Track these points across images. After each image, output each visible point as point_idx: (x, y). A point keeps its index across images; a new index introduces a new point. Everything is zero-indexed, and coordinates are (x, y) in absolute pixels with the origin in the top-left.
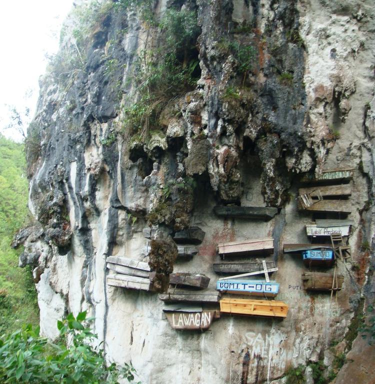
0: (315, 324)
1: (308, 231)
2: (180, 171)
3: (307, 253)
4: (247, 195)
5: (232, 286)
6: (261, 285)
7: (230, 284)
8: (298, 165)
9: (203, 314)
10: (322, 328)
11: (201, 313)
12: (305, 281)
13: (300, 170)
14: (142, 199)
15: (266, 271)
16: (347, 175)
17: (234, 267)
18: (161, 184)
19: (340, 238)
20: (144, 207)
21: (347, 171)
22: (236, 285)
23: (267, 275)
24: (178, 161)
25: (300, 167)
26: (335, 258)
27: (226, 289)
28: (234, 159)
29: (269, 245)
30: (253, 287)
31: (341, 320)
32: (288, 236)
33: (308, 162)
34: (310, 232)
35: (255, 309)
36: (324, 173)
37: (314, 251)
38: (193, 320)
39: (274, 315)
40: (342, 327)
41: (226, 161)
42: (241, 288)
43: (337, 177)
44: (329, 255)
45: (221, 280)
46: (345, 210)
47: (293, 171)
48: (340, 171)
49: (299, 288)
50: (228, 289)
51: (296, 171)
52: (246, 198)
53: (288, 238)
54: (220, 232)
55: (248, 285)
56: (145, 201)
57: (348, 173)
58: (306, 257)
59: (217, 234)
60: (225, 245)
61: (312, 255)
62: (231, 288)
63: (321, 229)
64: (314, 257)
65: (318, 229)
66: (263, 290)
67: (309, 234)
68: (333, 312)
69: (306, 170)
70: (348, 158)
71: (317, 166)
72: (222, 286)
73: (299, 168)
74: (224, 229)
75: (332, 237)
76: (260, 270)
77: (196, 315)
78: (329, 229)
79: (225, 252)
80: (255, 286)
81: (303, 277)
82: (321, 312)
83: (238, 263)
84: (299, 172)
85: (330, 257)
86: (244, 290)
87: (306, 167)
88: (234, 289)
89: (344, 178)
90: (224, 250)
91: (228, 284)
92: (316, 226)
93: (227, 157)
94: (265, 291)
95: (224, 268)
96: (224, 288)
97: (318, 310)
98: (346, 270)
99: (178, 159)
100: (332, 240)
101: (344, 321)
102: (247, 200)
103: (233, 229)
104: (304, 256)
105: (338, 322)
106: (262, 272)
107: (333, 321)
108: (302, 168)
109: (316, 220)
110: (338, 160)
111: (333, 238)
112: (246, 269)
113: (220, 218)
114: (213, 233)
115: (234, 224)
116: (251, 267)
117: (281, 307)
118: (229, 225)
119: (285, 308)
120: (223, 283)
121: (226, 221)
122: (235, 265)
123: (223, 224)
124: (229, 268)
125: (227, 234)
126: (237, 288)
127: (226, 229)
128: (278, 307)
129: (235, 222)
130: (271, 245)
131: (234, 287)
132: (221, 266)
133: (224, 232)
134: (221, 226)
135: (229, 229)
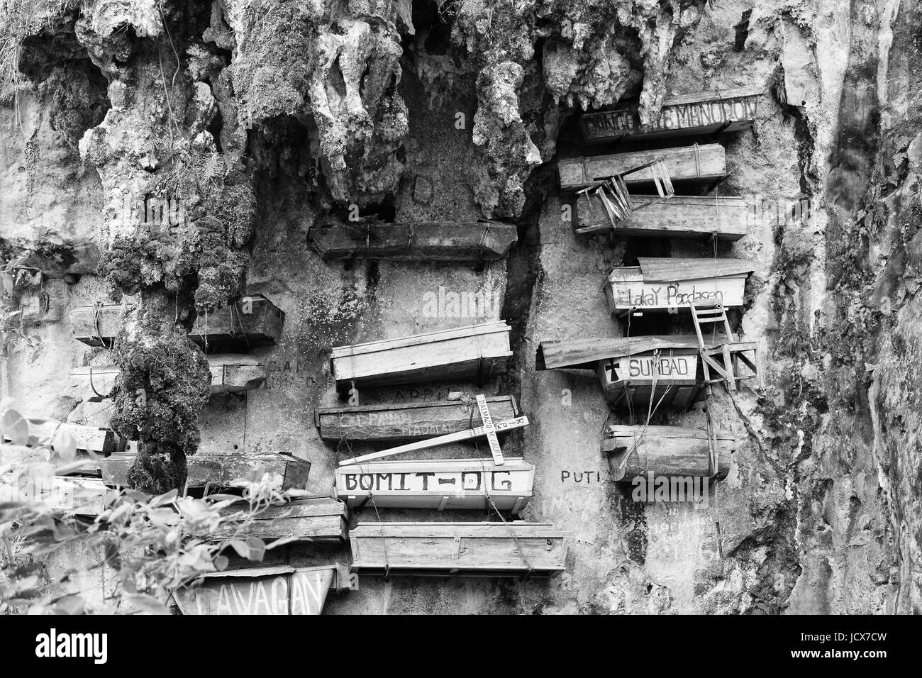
0: (650, 587)
1: (616, 296)
2: (203, 108)
3: (618, 366)
4: (413, 187)
5: (384, 483)
6: (479, 473)
7: (379, 475)
8: (584, 84)
9: (295, 580)
10: (671, 599)
11: (288, 576)
12: (612, 455)
13: (592, 99)
14: (60, 210)
15: (489, 430)
16: (738, 113)
17: (386, 419)
18: (143, 155)
19: (720, 315)
20: (67, 236)
21: (737, 100)
22: (396, 480)
23: (493, 441)
24: (195, 77)
25: (591, 90)
26: (707, 377)
27: (366, 493)
28: (390, 66)
29: (495, 346)
30: (453, 481)
31: (730, 571)
32: (550, 317)
33: (617, 71)
34: (625, 297)
35: (461, 552)
36: (665, 108)
37: (639, 359)
38: (265, 600)
39: (524, 567)
40: (732, 594)
41: (366, 73)
42: (414, 487)
43: (706, 122)
44: (685, 370)
45: (349, 465)
46: (726, 228)
47: (570, 102)
48: (713, 102)
49: (593, 477)
50: (374, 491)
51: (578, 103)
52: (413, 194)
53: (549, 321)
54: (334, 311)
55: (438, 476)
56: (70, 215)
57: (739, 106)
58: (614, 377)
59: (323, 315)
60: (357, 350)
61: (635, 372)
62: (383, 490)
63: (656, 287)
64: (641, 377)
65: (648, 289)
66: (486, 489)
67: (619, 307)
68: (704, 548)
69: (610, 101)
70: (735, 60)
71: (648, 85)
72: (352, 483)
73: (587, 95)
74: (346, 299)
75: (695, 313)
76: (471, 425)
77: (275, 583)
78: (683, 288)
79: (357, 375)
80: (458, 477)
81: (607, 442)
82: (667, 549)
83: (398, 406)
84: (590, 106)
85: (692, 376)
86: (426, 493)
87: (608, 91)
88: (393, 493)
89: (728, 124)
90: (353, 366)
91: (371, 475)
92: (641, 277)
93: (370, 60)
94: (491, 492)
95: (356, 425)
96: (358, 491)
97: (657, 546)
98: (735, 415)
99: (194, 67)
100: (697, 321)
101: (737, 574)
102: (416, 202)
103: (374, 298)
104: (608, 374)
105: (721, 578)
106: (478, 432)
107: (703, 575)
108: (597, 91)
109: (642, 261)
110: (706, 66)
111: (700, 316)
112: (425, 425)
113: (329, 265)
114: (308, 315)
115: (376, 283)
116: (441, 419)
117: (548, 539)
118: (361, 287)
119: (558, 542)
120: (355, 475)
121: (349, 272)
122: (390, 415)
123: (340, 284)
124: (370, 423)
125: (354, 315)
126: (402, 489)
127: (349, 300)
128: (538, 540)
129: (379, 276)
130: (502, 346)
131: (390, 484)
132: (344, 421)
133: (345, 310)
134: (333, 292)
135: (361, 299)
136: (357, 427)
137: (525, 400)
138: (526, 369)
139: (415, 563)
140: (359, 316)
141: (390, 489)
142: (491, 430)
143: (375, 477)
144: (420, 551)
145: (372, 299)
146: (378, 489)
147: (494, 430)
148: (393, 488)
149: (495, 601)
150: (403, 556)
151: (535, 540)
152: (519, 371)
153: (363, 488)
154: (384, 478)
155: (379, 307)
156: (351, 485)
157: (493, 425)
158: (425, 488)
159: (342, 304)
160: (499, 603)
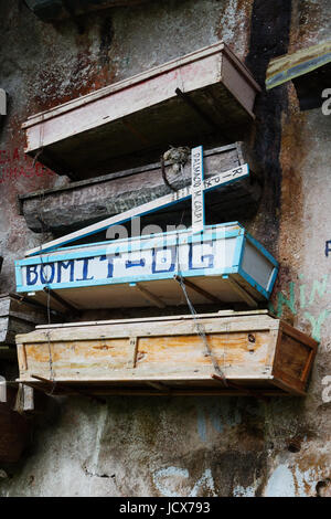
5: (66, 272)
7: (60, 263)
15: (195, 190)
22: (79, 265)
23: (197, 203)
27: (46, 287)
29: (203, 74)
35: (139, 358)
42: (98, 274)
50: (54, 285)
59: (53, 90)
60: (48, 115)
62: (65, 281)
72: (33, 276)
74: (79, 67)
79: (46, 143)
83: (102, 178)
86: (110, 281)
88: (76, 284)
90: (43, 135)
91: (52, 264)
94: (186, 273)
96: (39, 286)
103: (108, 59)
106: (182, 194)
112: (130, 197)
113: (62, 33)
114: (36, 92)
115: (110, 41)
116: (149, 186)
117: (250, 333)
118: (95, 50)
119: (263, 337)
120: (35, 266)
121: (83, 36)
122: (93, 191)
123: (74, 51)
124: (72, 203)
125: (85, 83)
126: (85, 278)
127: (83, 68)
128: (236, 336)
129: (113, 33)
130: (211, 72)
131: (72, 273)
132: (47, 205)
133: (77, 80)
134: (66, 62)
135: (94, 64)
136: (59, 210)
137: (286, 152)
138: (288, 112)
139: (84, 375)
140: (90, 83)
141: (72, 280)
142: (198, 189)
143: (56, 265)
144: (92, 359)
145: (105, 60)
146: (59, 281)
147: (202, 188)
148: (75, 277)
149: (235, 430)
150: (73, 365)
151: (231, 337)
152: (280, 118)
153: (43, 282)
154: (66, 267)
155: (113, 68)
156: (31, 280)
157: (202, 182)
158: (110, 276)
159: (75, 74)
160: (241, 433)
